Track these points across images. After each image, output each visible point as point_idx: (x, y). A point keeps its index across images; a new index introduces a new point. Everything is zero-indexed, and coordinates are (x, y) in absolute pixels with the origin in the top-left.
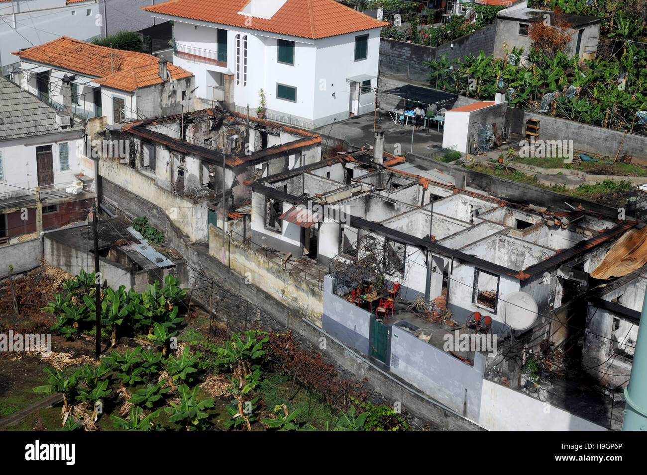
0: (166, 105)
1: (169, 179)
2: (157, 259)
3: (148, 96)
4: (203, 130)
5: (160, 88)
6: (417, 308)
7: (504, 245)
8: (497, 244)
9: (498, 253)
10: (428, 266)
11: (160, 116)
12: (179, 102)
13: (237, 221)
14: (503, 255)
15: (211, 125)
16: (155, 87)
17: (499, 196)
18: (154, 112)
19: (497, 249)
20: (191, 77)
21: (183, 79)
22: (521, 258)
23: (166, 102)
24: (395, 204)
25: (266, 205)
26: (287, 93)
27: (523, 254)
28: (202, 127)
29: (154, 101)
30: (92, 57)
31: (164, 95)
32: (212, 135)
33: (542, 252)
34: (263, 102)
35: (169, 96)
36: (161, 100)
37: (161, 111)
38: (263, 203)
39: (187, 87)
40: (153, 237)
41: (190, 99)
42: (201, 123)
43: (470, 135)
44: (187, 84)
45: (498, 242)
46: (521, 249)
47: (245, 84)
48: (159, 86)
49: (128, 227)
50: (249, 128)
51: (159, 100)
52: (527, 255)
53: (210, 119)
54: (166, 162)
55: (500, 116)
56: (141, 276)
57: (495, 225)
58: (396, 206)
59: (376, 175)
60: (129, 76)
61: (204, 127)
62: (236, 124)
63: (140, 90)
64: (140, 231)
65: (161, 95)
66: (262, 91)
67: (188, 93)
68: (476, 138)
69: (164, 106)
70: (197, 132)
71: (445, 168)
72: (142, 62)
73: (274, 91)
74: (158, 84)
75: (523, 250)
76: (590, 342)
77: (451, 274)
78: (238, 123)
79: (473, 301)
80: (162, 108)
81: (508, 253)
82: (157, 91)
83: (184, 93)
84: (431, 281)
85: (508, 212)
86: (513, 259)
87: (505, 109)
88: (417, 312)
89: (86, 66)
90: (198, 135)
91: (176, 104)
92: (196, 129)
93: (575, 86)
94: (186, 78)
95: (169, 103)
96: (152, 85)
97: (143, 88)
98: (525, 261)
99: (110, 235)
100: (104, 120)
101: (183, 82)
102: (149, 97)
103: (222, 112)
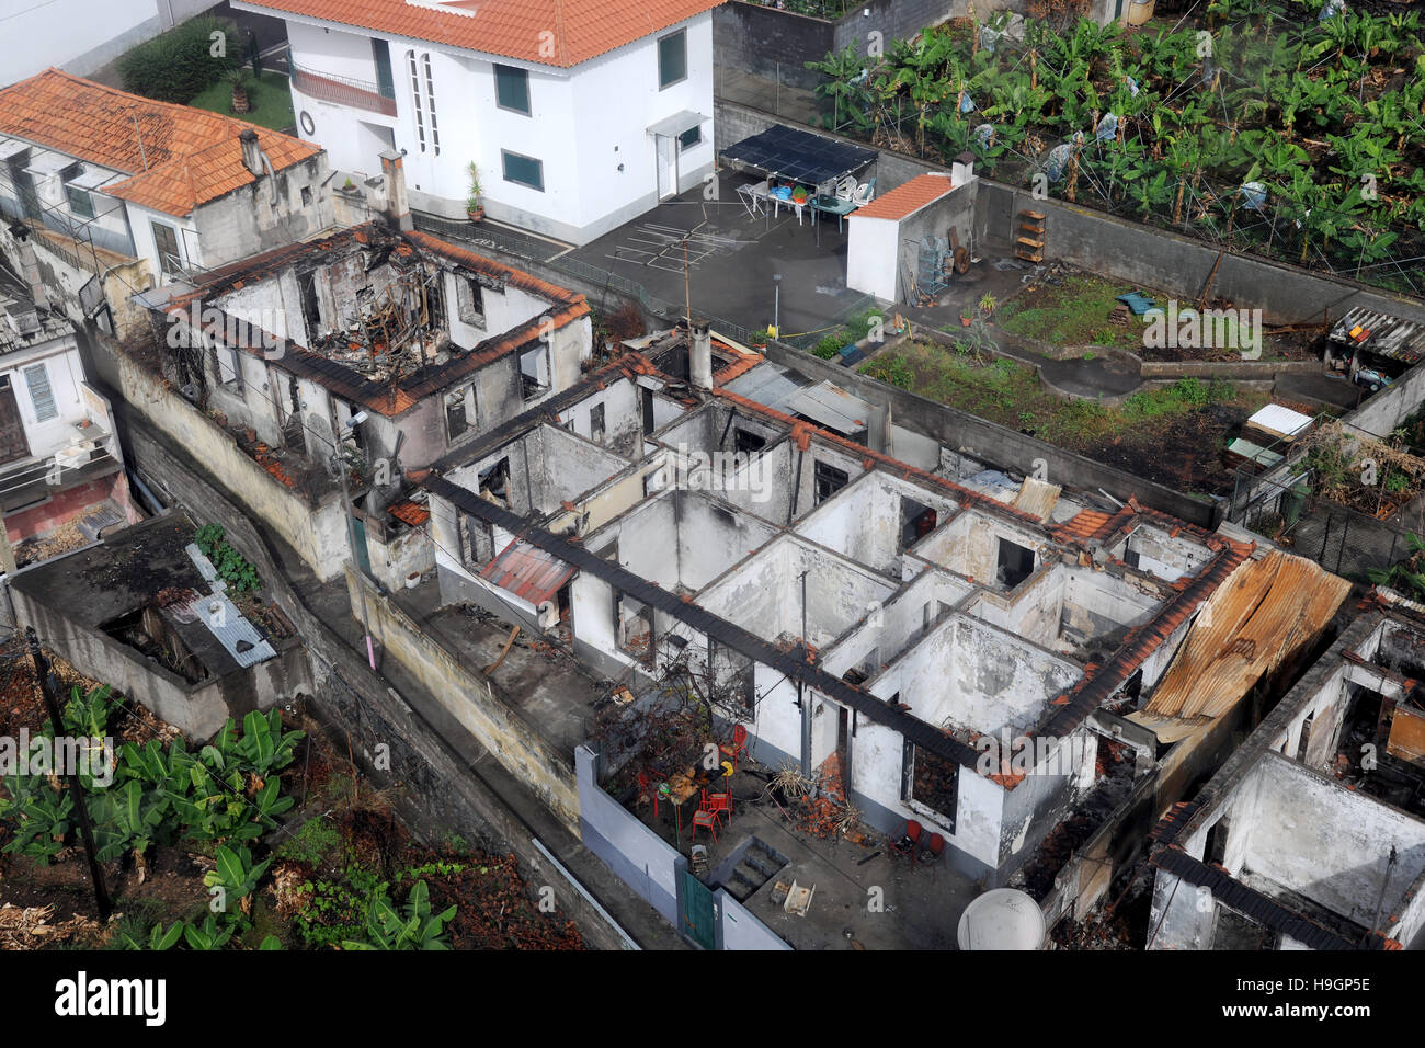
0: (269, 224)
1: (274, 418)
2: (240, 643)
3: (223, 217)
4: (351, 273)
5: (250, 194)
6: (786, 792)
7: (970, 636)
8: (955, 632)
9: (957, 649)
10: (804, 710)
11: (258, 249)
12: (298, 212)
13: (407, 537)
14: (967, 654)
15: (367, 262)
16: (237, 194)
17: (962, 449)
18: (242, 246)
19: (956, 641)
20: (317, 154)
21: (300, 163)
22: (1008, 669)
23: (267, 218)
24: (734, 515)
25: (459, 524)
26: (523, 170)
27: (1011, 661)
28: (347, 270)
29: (240, 225)
30: (108, 119)
31: (260, 207)
32: (371, 280)
33: (1053, 665)
34: (476, 189)
35: (273, 206)
36: (256, 218)
37: (258, 239)
38: (453, 517)
39: (311, 177)
40: (235, 576)
41: (321, 200)
42: (343, 262)
43: (902, 265)
44: (310, 171)
45: (955, 628)
46: (1006, 650)
47: (437, 150)
48: (246, 190)
49: (187, 543)
50: (442, 271)
51: (251, 219)
52: (1020, 664)
53: (363, 249)
54: (262, 384)
55: (964, 209)
56: (204, 694)
57: (951, 577)
58: (739, 520)
59: (701, 413)
60: (178, 178)
61: (351, 267)
62: (416, 261)
63: (204, 210)
64: (210, 556)
65: (255, 207)
66: (473, 167)
67: (315, 189)
68: (914, 269)
69: (264, 228)
70: (339, 280)
71: (846, 380)
72: (208, 134)
73: (498, 167)
74: (242, 188)
75: (1012, 652)
76: (1162, 935)
77: (854, 735)
78: (420, 259)
79: (903, 797)
80: (260, 234)
81: (978, 652)
82: (244, 201)
83: (306, 191)
84: (814, 735)
85: (979, 519)
86: (990, 667)
87: (973, 193)
88: (784, 803)
89: (97, 143)
90: (339, 287)
91: (292, 218)
92: (335, 276)
93: (1116, 113)
94: (306, 159)
95: (275, 219)
96: (229, 193)
97: (208, 202)
98: (1017, 674)
99: (149, 572)
100: (141, 267)
101: (302, 171)
102: (227, 219)
103: (388, 235)
